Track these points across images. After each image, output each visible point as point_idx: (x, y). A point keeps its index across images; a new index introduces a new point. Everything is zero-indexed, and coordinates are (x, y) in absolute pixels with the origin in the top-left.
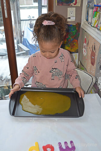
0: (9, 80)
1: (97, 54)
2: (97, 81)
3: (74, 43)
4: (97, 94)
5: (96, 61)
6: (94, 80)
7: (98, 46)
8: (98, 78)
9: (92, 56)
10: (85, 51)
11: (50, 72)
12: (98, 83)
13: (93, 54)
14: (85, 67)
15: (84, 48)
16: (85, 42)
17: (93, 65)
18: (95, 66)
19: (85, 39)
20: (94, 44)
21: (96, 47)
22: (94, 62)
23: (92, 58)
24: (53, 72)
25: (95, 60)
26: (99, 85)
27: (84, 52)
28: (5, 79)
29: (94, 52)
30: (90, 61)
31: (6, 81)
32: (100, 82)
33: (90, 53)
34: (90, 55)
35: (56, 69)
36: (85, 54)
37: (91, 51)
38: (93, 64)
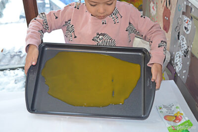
1: (173, 12)
2: (172, 59)
4: (173, 81)
5: (171, 24)
8: (175, 54)
9: (164, 15)
10: (153, 8)
11: (93, 40)
12: (175, 62)
13: (167, 13)
15: (152, 3)
17: (167, 32)
18: (170, 32)
23: (164, 20)
24: (99, 40)
25: (169, 22)
26: (177, 65)
27: (152, 10)
29: (169, 8)
32: (178, 61)
33: (161, 10)
34: (162, 15)
35: (103, 35)
36: (153, 12)
37: (163, 6)
38: (166, 29)
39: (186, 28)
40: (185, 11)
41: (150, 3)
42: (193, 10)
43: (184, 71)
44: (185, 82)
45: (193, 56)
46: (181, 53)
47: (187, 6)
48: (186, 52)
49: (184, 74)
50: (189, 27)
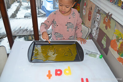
0: (32, 31)
1: (92, 13)
2: (91, 32)
3: (77, 6)
5: (92, 18)
6: (90, 30)
7: (94, 7)
8: (93, 29)
11: (66, 25)
13: (90, 13)
14: (84, 23)
15: (84, 10)
16: (85, 5)
18: (91, 21)
19: (85, 3)
20: (91, 5)
21: (92, 8)
22: (91, 18)
23: (89, 16)
24: (68, 25)
26: (93, 34)
28: (29, 31)
29: (91, 11)
30: (87, 18)
31: (30, 32)
32: (94, 32)
33: (88, 12)
34: (88, 14)
36: (84, 13)
38: (89, 20)
39: (98, 19)
40: (98, 12)
41: (83, 10)
42: (101, 11)
43: (96, 36)
44: (96, 40)
45: (100, 29)
46: (95, 29)
47: (99, 10)
48: (97, 28)
49: (96, 37)
50: (99, 18)
